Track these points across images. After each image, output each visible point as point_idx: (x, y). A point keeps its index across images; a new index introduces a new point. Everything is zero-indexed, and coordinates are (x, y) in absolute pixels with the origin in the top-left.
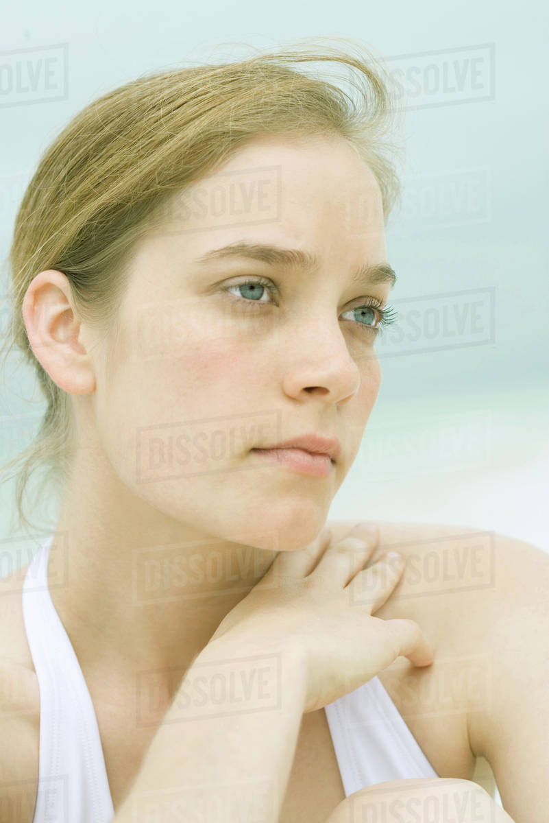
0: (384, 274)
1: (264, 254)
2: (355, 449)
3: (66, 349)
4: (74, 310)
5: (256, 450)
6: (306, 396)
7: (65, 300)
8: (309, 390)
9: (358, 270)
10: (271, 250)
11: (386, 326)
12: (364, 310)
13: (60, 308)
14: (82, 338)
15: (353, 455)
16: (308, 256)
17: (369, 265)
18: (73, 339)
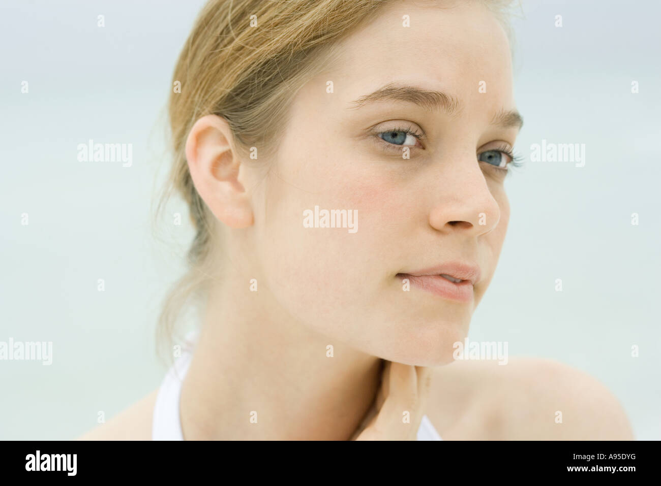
0: (514, 120)
1: (411, 95)
2: (490, 274)
3: (226, 187)
4: (233, 151)
5: (401, 275)
6: (449, 229)
7: (224, 141)
8: (453, 224)
9: (495, 115)
10: (416, 92)
11: (514, 167)
12: (493, 154)
13: (220, 149)
14: (241, 177)
15: (487, 281)
16: (450, 98)
17: (504, 112)
18: (233, 179)
